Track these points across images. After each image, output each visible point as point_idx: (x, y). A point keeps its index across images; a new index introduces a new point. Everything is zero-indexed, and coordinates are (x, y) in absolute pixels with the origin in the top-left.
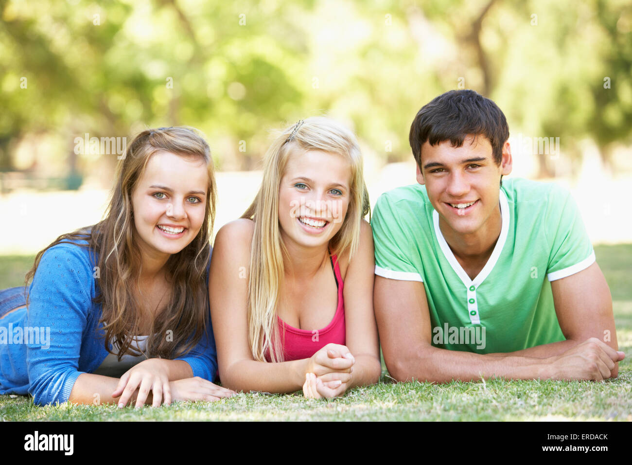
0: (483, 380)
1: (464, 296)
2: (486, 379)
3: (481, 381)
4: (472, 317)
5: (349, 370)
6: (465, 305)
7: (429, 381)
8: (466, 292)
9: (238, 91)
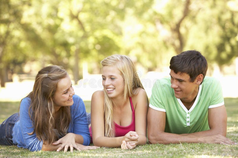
0: (181, 143)
1: (186, 116)
2: (182, 143)
3: (180, 143)
4: (187, 123)
5: (137, 140)
6: (186, 119)
7: (162, 144)
8: (186, 114)
9: (98, 47)
